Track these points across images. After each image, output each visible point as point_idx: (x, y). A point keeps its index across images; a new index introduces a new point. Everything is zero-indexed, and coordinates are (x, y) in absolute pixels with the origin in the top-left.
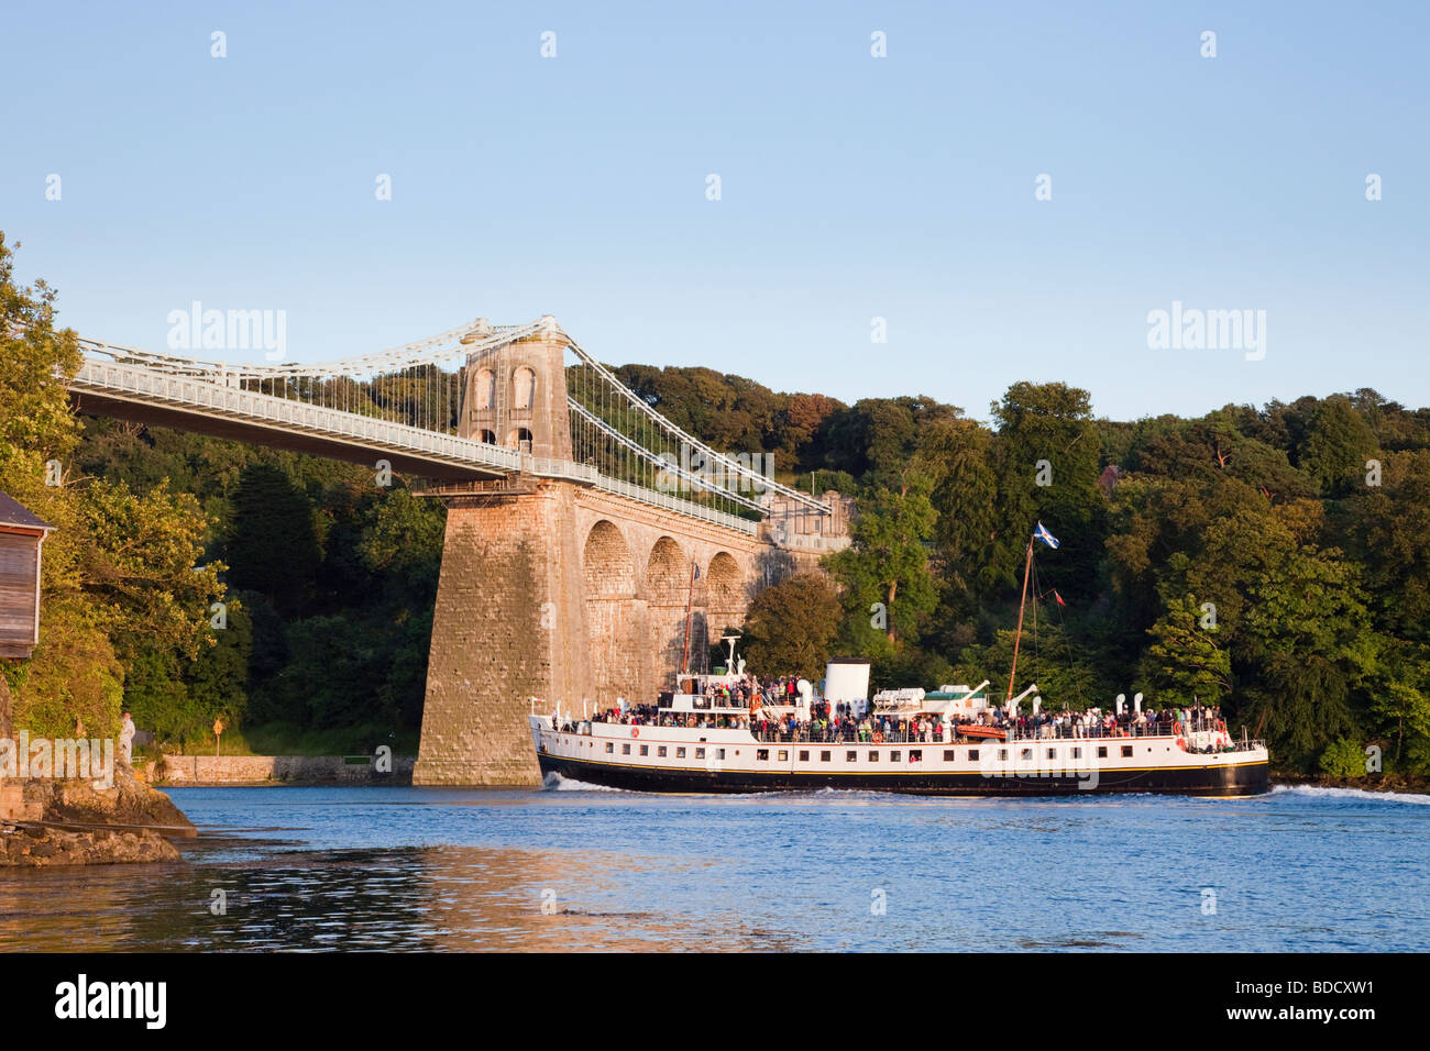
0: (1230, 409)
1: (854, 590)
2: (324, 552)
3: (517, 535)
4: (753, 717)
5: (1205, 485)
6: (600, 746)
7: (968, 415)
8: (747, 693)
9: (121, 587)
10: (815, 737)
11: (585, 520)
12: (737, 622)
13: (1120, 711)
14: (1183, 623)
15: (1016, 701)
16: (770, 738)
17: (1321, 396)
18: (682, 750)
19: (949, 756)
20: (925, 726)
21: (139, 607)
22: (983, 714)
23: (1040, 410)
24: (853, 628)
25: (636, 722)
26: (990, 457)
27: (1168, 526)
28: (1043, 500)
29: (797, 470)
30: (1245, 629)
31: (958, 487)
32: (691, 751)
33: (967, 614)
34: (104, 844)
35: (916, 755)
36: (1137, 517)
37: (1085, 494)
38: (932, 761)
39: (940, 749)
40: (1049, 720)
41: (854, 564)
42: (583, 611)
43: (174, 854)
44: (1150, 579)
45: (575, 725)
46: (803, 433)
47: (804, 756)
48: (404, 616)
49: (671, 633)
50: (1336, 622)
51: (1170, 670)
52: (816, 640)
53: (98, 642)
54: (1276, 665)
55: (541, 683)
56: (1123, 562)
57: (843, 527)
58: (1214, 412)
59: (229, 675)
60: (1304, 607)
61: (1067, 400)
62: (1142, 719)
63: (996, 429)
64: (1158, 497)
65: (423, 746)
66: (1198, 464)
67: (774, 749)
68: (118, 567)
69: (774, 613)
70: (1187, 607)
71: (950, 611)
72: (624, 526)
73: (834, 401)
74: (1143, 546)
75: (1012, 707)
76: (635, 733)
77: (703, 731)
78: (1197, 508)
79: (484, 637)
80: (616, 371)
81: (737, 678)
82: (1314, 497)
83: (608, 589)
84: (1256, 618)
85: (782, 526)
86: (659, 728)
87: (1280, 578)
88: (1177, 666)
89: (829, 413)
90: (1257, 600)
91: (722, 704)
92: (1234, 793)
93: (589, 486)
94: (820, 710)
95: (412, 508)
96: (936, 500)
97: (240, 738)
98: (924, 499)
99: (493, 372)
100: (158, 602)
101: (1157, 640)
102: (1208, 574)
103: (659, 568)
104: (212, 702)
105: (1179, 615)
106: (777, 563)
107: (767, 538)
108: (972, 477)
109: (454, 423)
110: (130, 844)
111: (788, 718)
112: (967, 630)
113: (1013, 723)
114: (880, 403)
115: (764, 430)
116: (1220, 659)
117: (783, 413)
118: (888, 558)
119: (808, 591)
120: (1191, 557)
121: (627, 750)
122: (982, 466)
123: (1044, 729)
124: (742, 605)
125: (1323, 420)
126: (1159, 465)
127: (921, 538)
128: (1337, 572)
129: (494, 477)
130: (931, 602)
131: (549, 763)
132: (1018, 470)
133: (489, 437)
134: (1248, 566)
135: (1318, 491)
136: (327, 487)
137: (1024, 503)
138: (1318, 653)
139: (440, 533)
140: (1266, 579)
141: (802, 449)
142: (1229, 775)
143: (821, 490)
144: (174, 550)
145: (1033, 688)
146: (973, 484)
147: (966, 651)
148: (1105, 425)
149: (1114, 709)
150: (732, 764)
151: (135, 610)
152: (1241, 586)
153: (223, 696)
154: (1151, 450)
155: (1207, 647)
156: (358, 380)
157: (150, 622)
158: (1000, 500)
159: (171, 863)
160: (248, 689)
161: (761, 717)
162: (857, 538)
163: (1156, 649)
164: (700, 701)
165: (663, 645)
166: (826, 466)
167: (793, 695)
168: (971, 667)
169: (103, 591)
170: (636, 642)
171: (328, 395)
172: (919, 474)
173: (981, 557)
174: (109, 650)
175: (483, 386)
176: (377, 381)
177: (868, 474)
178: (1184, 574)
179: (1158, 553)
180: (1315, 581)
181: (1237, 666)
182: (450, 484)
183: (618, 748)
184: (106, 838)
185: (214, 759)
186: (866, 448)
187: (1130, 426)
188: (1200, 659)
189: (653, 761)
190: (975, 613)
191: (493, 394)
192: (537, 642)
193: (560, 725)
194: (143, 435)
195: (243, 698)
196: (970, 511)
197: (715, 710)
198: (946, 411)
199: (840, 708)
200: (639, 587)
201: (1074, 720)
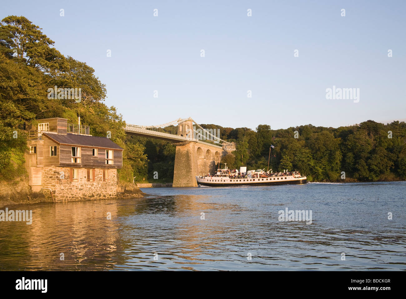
0: (291, 128)
1: (237, 157)
2: (158, 153)
3: (186, 150)
4: (229, 175)
5: (288, 139)
6: (206, 180)
7: (252, 130)
8: (228, 172)
9: (132, 158)
10: (239, 178)
11: (196, 147)
12: (220, 162)
13: (284, 172)
14: (285, 160)
15: (269, 171)
16: (232, 178)
17: (304, 125)
18: (219, 181)
19: (259, 180)
20: (255, 176)
21: (135, 161)
22: (264, 174)
23: (263, 129)
24: (237, 162)
25: (212, 176)
26: (256, 136)
27: (283, 145)
28: (264, 142)
29: (227, 139)
30: (294, 160)
31: (252, 141)
32: (220, 181)
33: (253, 159)
34: (133, 195)
35: (254, 180)
36: (278, 144)
37: (270, 141)
38: (256, 181)
39: (258, 179)
40: (274, 174)
41: (236, 152)
42: (197, 161)
43: (143, 197)
44: (280, 153)
45: (202, 177)
46: (228, 133)
47: (237, 181)
48: (170, 162)
49: (209, 164)
50: (308, 158)
51: (283, 166)
52: (231, 164)
53: (130, 166)
54: (299, 165)
55: (191, 172)
56: (276, 151)
57: (234, 147)
58: (289, 128)
59: (145, 172)
60: (303, 156)
61: (267, 127)
62: (288, 173)
63: (256, 132)
64: (281, 141)
65: (174, 181)
66: (287, 136)
67: (232, 180)
68: (132, 155)
69: (225, 160)
70: (286, 157)
71: (251, 159)
72: (202, 148)
73: (232, 129)
74: (279, 148)
75: (268, 172)
76: (211, 178)
77: (222, 177)
78: (287, 142)
79: (182, 165)
80: (200, 125)
81: (227, 170)
82: (303, 140)
83: (200, 157)
84: (296, 158)
85: (225, 147)
86: (215, 177)
87: (299, 152)
88: (285, 166)
89: (231, 130)
90: (296, 156)
91: (225, 173)
92: (302, 184)
93: (197, 142)
94: (239, 174)
95: (171, 147)
96: (248, 143)
97: (147, 181)
98: (246, 143)
99: (182, 126)
100: (138, 160)
101: (281, 162)
102: (289, 152)
103: (208, 154)
104: (143, 176)
105: (284, 158)
106: (225, 153)
107: (223, 149)
108: (253, 139)
109: (177, 133)
110: (137, 195)
111: (234, 175)
112: (254, 162)
113: (268, 175)
114: (239, 128)
115: (222, 133)
116: (291, 164)
117: (225, 131)
118: (242, 152)
119: (230, 157)
120: (286, 150)
121: (210, 181)
122: (255, 137)
123: (273, 175)
124: (220, 159)
125: (304, 129)
126: (281, 136)
127: (246, 148)
128: (307, 151)
129: (183, 141)
130: (248, 158)
131: (199, 183)
132: (260, 138)
133: (182, 135)
134: (294, 151)
135: (304, 139)
136: (158, 144)
137: (261, 143)
138: (305, 163)
139: (175, 150)
140: (297, 152)
141: (228, 136)
142: (301, 181)
143: (231, 142)
144: (140, 153)
145: (271, 169)
146: (254, 140)
147: (253, 165)
148: (272, 131)
149: (283, 172)
150: (226, 182)
151: (135, 162)
152: (293, 154)
153: (144, 175)
154: (279, 134)
155: (289, 163)
156: (162, 128)
157: (137, 163)
158: (258, 142)
159: (143, 198)
160: (148, 174)
161: (230, 175)
162: (237, 149)
163: (281, 163)
164: (221, 173)
165: (209, 165)
166: (231, 138)
167: (235, 172)
168: (254, 167)
169: (130, 159)
170: (205, 165)
171: (158, 130)
172: (246, 139)
173: (255, 151)
174: (131, 167)
175: (181, 128)
176: (165, 128)
177: (238, 139)
178: (285, 152)
179: (281, 149)
180: (304, 152)
181: (293, 165)
182: (176, 143)
183: (209, 180)
184: (133, 194)
185: (144, 184)
186: (237, 135)
187: (276, 131)
188: (288, 165)
189: (214, 182)
190: (255, 159)
191: (182, 129)
192: (190, 165)
193: (200, 177)
194: (131, 137)
195: (147, 175)
196: (253, 144)
197: (223, 174)
198: (249, 129)
199: (242, 173)
200: (205, 156)
201: (278, 174)
